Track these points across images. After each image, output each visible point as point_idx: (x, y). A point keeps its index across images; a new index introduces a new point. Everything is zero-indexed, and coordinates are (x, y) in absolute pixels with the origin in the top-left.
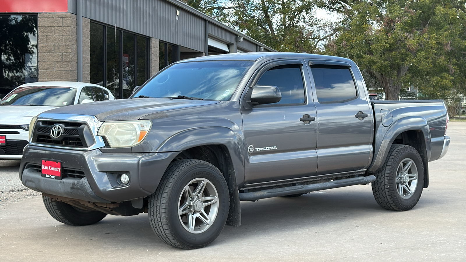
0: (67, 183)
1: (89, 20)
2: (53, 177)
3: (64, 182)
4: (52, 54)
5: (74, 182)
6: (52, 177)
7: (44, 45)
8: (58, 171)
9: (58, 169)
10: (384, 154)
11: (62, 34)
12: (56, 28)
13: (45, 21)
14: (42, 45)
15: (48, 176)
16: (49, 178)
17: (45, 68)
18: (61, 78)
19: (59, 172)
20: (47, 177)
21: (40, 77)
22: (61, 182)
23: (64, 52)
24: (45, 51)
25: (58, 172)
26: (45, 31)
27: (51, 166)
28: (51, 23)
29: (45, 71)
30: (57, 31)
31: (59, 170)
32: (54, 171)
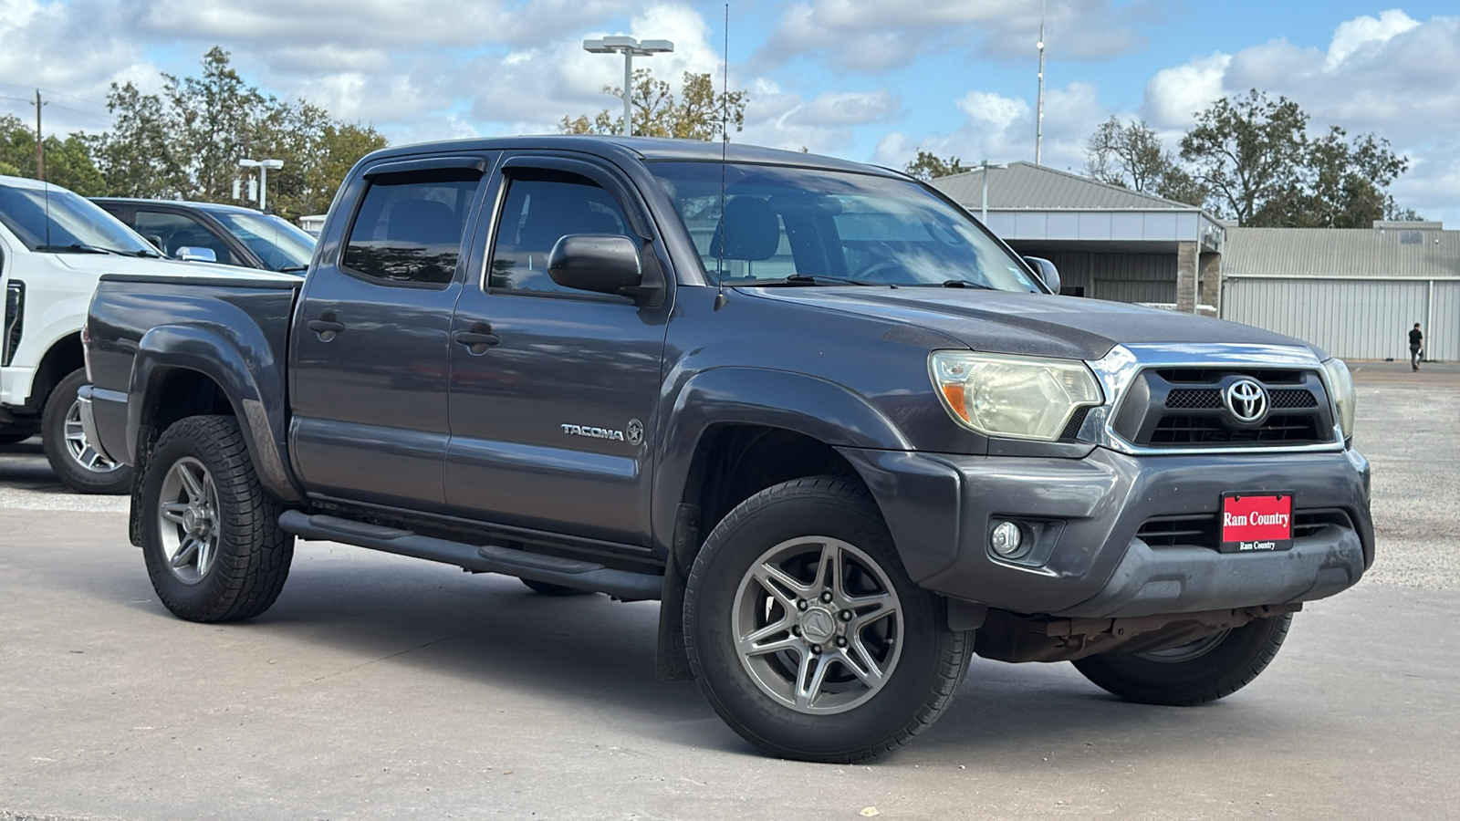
0: (1310, 556)
2: (1267, 546)
3: (1302, 553)
5: (1331, 547)
6: (1261, 546)
8: (1281, 522)
9: (1281, 516)
15: (1249, 547)
16: (1253, 551)
19: (1285, 526)
20: (1244, 551)
22: (1291, 557)
25: (1282, 525)
27: (1257, 514)
31: (1283, 519)
32: (1269, 525)
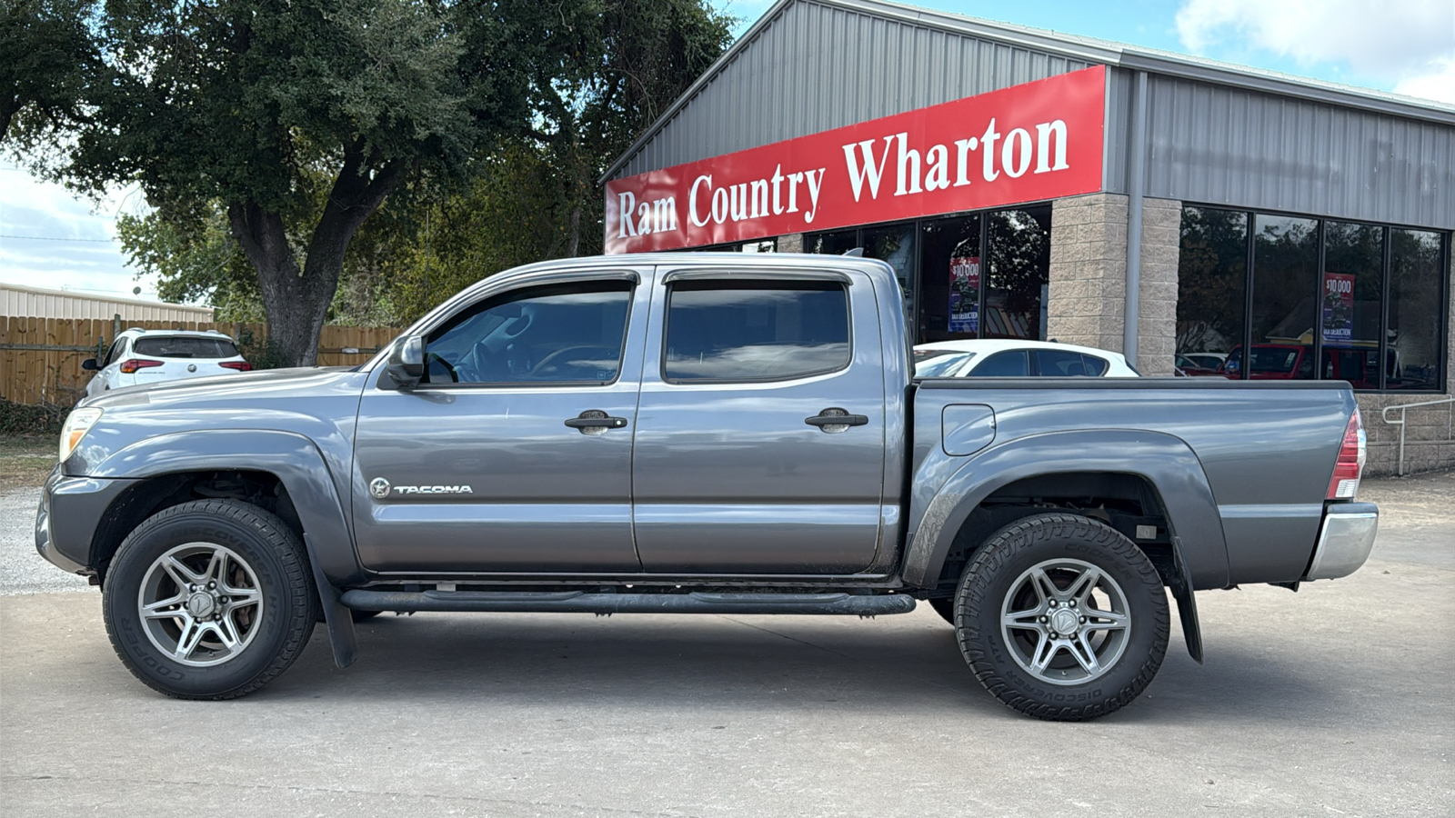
1: (1180, 203)
4: (1071, 283)
7: (1059, 265)
10: (936, 537)
11: (1089, 240)
12: (1080, 226)
13: (1062, 216)
14: (1055, 265)
17: (1058, 312)
18: (1084, 332)
21: (1051, 331)
23: (1090, 276)
24: (1059, 278)
26: (1062, 236)
28: (1073, 218)
29: (1058, 318)
30: (1082, 233)
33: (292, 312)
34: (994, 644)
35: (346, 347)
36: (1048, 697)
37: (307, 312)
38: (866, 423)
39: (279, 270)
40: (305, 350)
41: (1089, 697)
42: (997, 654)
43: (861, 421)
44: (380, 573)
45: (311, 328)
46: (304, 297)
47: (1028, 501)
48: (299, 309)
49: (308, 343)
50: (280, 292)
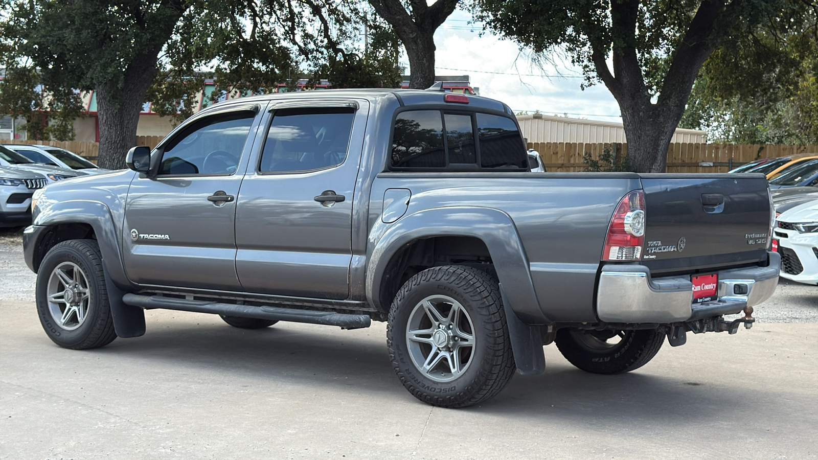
33: (643, 133)
34: (400, 350)
35: (703, 161)
36: (427, 389)
37: (655, 133)
38: (344, 200)
39: (633, 99)
40: (653, 164)
41: (449, 391)
42: (401, 357)
43: (341, 199)
44: (139, 284)
45: (658, 145)
46: (653, 121)
47: (475, 258)
48: (648, 130)
49: (655, 158)
50: (634, 117)
